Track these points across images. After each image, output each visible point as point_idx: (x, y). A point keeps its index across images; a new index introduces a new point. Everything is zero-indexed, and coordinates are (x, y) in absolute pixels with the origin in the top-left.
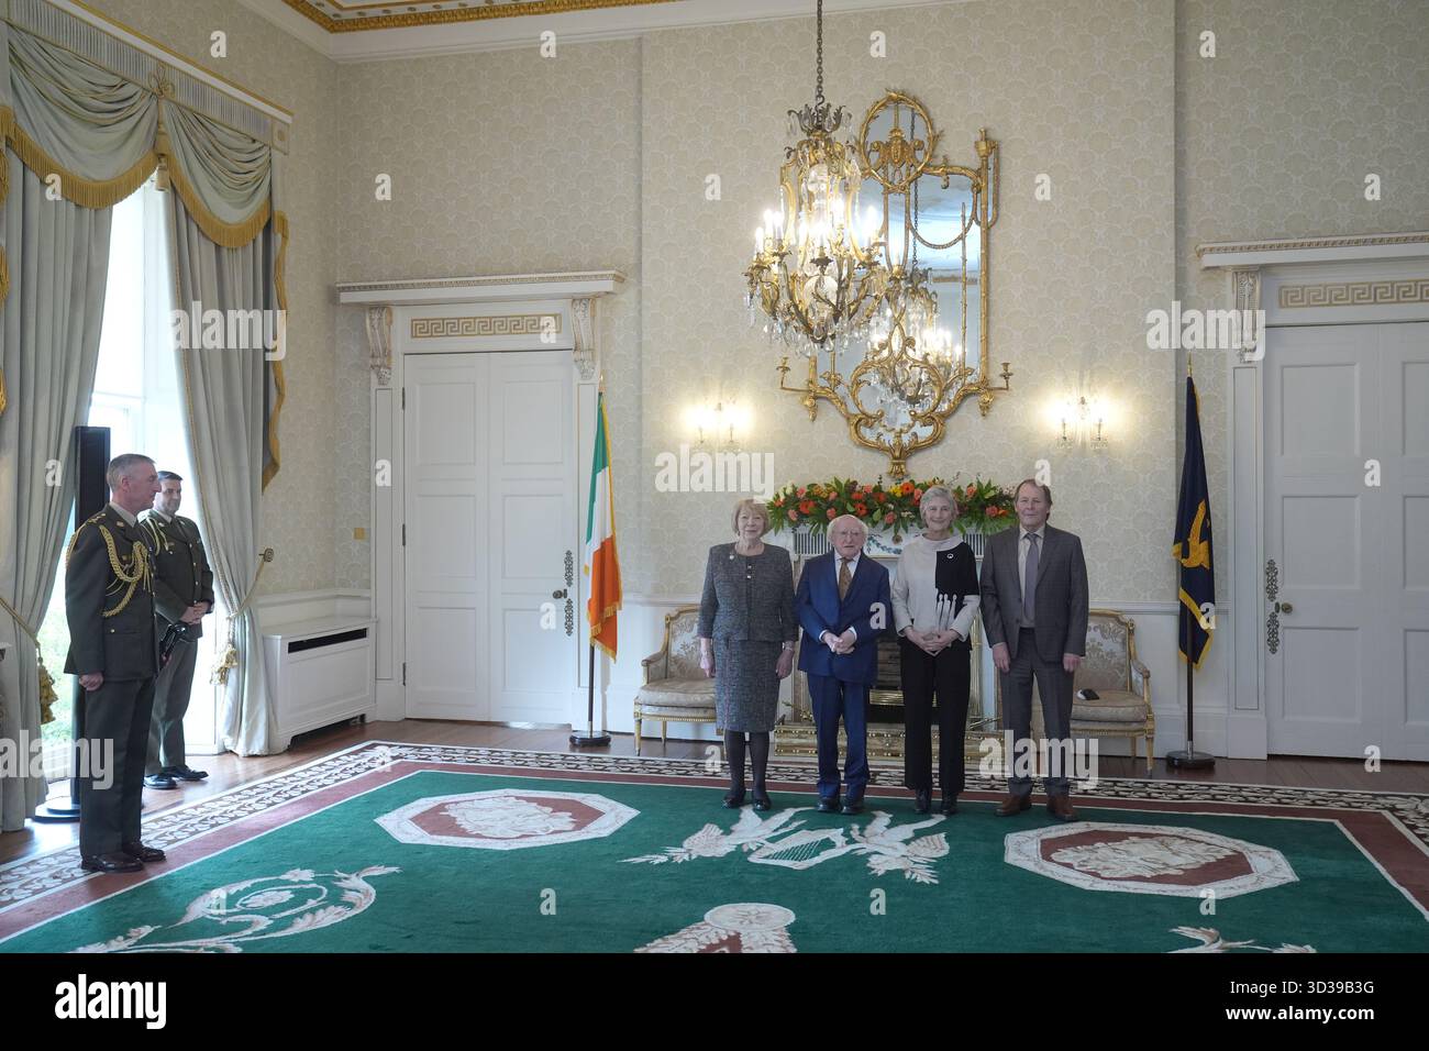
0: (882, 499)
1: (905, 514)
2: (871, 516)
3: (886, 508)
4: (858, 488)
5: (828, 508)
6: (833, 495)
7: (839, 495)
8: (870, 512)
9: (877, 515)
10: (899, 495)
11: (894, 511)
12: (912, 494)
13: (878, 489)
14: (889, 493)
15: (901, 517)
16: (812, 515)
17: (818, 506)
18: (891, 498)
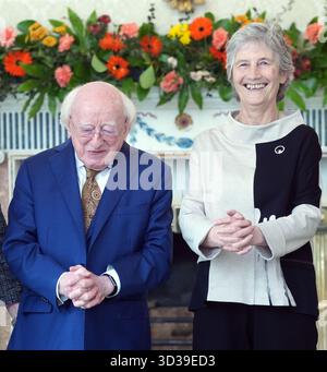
0: (156, 48)
1: (197, 76)
2: (136, 79)
3: (163, 64)
4: (111, 29)
5: (56, 65)
6: (66, 41)
7: (76, 42)
8: (135, 73)
9: (147, 77)
10: (186, 40)
11: (177, 69)
12: (210, 39)
13: (148, 31)
14: (167, 38)
15: (192, 82)
16: (30, 77)
17: (38, 61)
18: (172, 46)
